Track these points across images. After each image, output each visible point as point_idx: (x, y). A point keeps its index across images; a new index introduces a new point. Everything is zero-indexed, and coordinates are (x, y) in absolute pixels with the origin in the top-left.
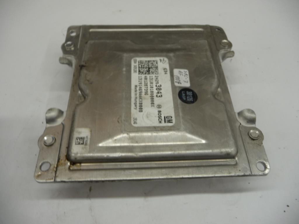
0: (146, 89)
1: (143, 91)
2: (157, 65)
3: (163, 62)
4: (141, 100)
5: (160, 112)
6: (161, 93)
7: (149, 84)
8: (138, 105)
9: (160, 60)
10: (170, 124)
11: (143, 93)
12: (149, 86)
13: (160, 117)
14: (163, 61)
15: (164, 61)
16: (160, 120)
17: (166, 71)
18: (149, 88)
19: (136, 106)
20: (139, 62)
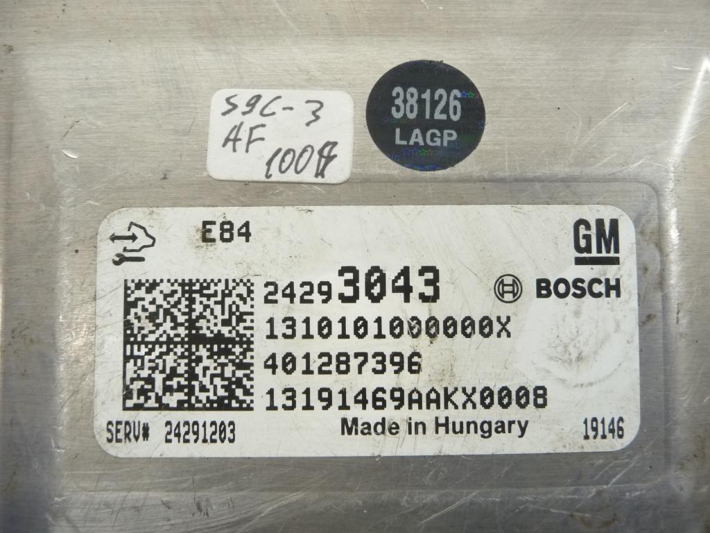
0: (372, 363)
1: (389, 380)
2: (166, 288)
3: (142, 240)
4: (459, 398)
5: (544, 288)
6: (405, 272)
7: (334, 345)
8: (495, 414)
9: (120, 260)
10: (627, 234)
11: (407, 381)
12: (353, 345)
13: (580, 289)
14: (129, 244)
15: (133, 238)
16: (597, 288)
17: (227, 227)
18: (369, 345)
19: (502, 427)
20: (138, 407)
